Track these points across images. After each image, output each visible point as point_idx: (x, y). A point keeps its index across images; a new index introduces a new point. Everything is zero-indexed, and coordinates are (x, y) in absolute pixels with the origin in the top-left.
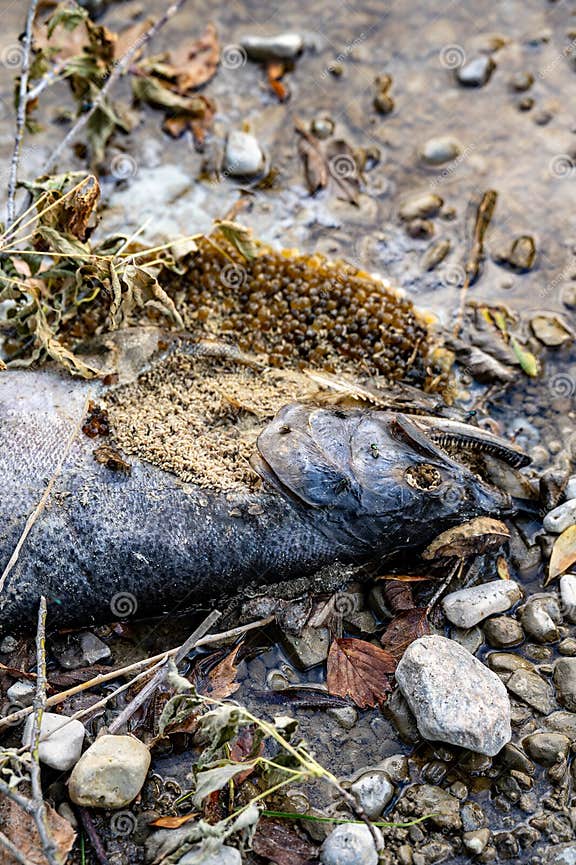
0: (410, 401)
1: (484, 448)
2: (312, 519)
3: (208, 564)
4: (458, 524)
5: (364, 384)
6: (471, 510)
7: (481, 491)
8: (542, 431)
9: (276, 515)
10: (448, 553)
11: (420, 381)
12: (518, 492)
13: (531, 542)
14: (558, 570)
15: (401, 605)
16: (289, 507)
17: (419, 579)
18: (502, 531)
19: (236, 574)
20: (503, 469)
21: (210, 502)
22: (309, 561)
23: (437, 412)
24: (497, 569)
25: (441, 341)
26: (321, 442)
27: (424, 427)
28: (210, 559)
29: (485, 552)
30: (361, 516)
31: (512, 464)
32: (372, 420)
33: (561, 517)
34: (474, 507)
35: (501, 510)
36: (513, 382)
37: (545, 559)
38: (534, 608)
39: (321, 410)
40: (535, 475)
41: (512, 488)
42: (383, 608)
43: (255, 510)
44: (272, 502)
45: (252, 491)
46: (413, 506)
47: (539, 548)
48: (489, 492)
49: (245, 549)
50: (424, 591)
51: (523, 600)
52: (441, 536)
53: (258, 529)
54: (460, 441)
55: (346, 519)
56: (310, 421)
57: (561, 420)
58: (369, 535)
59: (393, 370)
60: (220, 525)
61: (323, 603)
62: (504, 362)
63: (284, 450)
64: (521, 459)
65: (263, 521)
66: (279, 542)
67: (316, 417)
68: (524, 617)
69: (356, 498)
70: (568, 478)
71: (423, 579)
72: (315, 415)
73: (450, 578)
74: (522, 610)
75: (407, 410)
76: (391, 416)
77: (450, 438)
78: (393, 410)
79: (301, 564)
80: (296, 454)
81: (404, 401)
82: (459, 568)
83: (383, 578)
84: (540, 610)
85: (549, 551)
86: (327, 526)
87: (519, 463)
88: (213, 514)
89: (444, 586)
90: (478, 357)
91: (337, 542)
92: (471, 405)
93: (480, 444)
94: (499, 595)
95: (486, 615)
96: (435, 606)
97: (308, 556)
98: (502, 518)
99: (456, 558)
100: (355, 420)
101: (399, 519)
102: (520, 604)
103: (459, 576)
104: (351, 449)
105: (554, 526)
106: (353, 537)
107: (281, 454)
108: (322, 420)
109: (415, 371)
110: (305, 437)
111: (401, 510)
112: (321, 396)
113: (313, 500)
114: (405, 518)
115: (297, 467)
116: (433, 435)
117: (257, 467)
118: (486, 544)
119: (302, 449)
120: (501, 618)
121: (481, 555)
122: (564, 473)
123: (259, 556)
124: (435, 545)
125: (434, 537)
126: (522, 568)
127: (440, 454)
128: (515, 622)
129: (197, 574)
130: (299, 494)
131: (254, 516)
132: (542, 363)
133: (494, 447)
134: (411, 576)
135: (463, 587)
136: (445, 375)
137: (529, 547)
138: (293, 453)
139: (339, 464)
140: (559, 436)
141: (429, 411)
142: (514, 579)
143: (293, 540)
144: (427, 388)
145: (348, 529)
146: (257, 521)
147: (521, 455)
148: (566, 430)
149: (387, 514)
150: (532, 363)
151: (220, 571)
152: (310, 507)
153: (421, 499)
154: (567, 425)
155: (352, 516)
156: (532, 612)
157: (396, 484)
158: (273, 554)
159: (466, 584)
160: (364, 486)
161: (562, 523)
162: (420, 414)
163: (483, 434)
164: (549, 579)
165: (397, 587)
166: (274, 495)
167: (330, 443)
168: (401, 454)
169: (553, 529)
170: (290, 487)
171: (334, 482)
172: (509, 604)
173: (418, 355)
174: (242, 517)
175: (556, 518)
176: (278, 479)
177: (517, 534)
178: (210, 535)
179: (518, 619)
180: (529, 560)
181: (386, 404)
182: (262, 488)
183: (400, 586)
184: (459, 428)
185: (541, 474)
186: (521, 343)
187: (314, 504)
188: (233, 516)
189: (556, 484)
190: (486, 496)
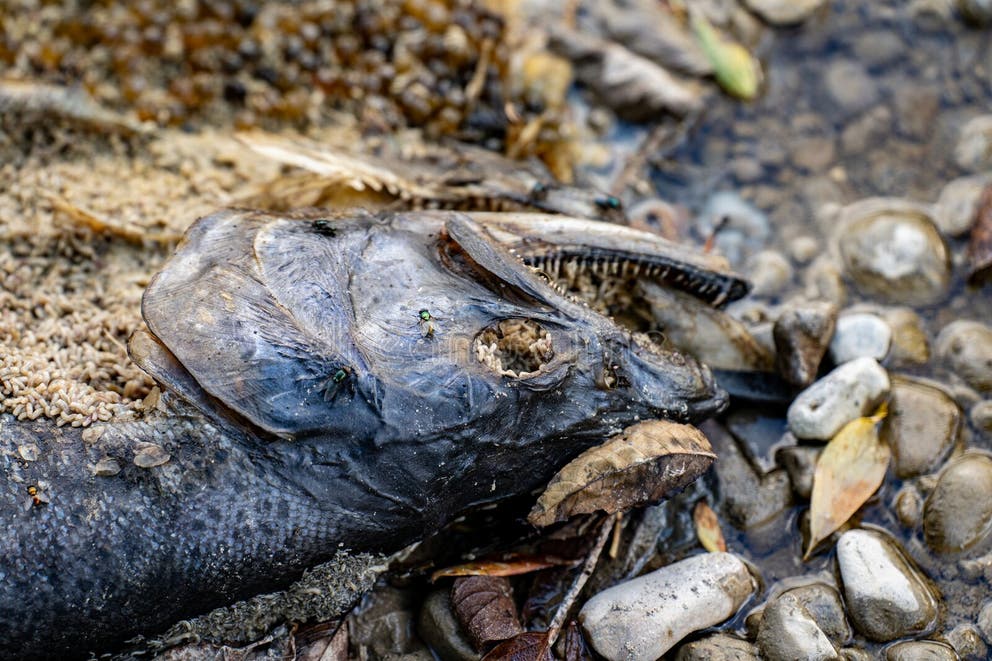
0: (476, 182)
1: (642, 272)
2: (278, 462)
3: (48, 588)
4: (599, 441)
5: (376, 151)
6: (623, 409)
7: (642, 367)
8: (775, 216)
9: (197, 463)
10: (586, 507)
11: (497, 135)
12: (728, 358)
13: (766, 465)
14: (831, 521)
15: (492, 632)
16: (225, 442)
17: (527, 568)
18: (695, 446)
19: (117, 603)
20: (688, 311)
21: (46, 450)
22: (281, 556)
23: (535, 202)
24: (695, 531)
25: (537, 40)
26: (286, 292)
27: (509, 238)
28: (54, 579)
29: (666, 497)
30: (384, 445)
31: (708, 298)
32: (394, 233)
33: (827, 405)
34: (630, 402)
35: (691, 401)
36: (702, 116)
37: (800, 501)
38: (784, 612)
39: (281, 222)
40: (763, 318)
41: (714, 351)
42: (454, 641)
43: (150, 457)
44: (188, 434)
45: (140, 415)
46: (497, 411)
47: (784, 477)
48: (659, 366)
49: (132, 545)
50: (542, 591)
51: (760, 592)
52: (565, 472)
53: (159, 496)
54: (590, 260)
55: (354, 456)
56: (257, 247)
57: (813, 187)
58: (407, 486)
59: (435, 114)
60: (70, 498)
61: (320, 645)
62: (680, 72)
63: (205, 319)
64: (727, 286)
65: (170, 478)
66: (209, 522)
67: (270, 239)
68: (763, 634)
69: (372, 408)
70: (834, 318)
71: (537, 567)
72: (268, 234)
73: (593, 559)
74: (759, 618)
75: (470, 204)
76: (433, 222)
77: (567, 257)
78: (442, 205)
79: (265, 564)
80: (231, 325)
81: (462, 184)
82: (612, 535)
83: (448, 573)
84: (799, 617)
85: (805, 481)
86: (313, 474)
87: (722, 297)
88: (54, 475)
89: (583, 579)
90: (622, 67)
91: (339, 509)
92: (614, 176)
93: (634, 262)
94: (703, 589)
95: (679, 636)
96: (566, 625)
97: (277, 544)
98: (695, 419)
99: (602, 515)
100: (358, 237)
101: (469, 443)
102: (753, 604)
103: (614, 552)
104: (351, 301)
105: (812, 425)
106: (373, 492)
107: (199, 327)
108: (284, 245)
109: (486, 115)
110: (249, 285)
111: (472, 424)
112: (281, 191)
113: (277, 422)
114: (481, 439)
115: (236, 354)
116: (530, 254)
117: (147, 362)
118: (664, 478)
119: (246, 313)
120: (715, 639)
121: (656, 503)
122: (825, 308)
123: (168, 558)
124: (554, 493)
125: (549, 474)
126: (751, 521)
127: (547, 295)
128: (745, 645)
129: (23, 615)
130: (245, 413)
131: (147, 470)
132: (764, 64)
133: (663, 268)
134: (509, 562)
135: (624, 576)
136: (550, 115)
137: (760, 476)
138: (226, 323)
139: (327, 337)
140: (810, 225)
141: (518, 201)
142: (736, 551)
143: (240, 514)
144: (514, 150)
145: (360, 477)
146: (156, 481)
147: (725, 279)
148: (828, 209)
149: (443, 435)
150: (741, 68)
151: (79, 602)
152: (274, 438)
153: (513, 397)
154: (829, 198)
155: (367, 449)
156: (779, 620)
157: (456, 368)
158: (197, 549)
159: (630, 569)
160: (386, 380)
161: (828, 417)
162: (500, 209)
163: (637, 240)
164: (812, 544)
165: (481, 590)
166: (190, 420)
167: (304, 292)
168: (462, 303)
169: (810, 433)
170: (223, 398)
171: (319, 379)
172: (726, 607)
173: (489, 78)
174: (122, 476)
175: (814, 407)
176: (195, 383)
177: (733, 448)
178: (48, 525)
179: (751, 639)
180: (764, 503)
181: (426, 192)
182: (162, 407)
183: (487, 588)
184: (586, 233)
185: (773, 313)
186: (714, 24)
187: (280, 431)
188: (102, 475)
189: (807, 333)
190: (655, 375)
